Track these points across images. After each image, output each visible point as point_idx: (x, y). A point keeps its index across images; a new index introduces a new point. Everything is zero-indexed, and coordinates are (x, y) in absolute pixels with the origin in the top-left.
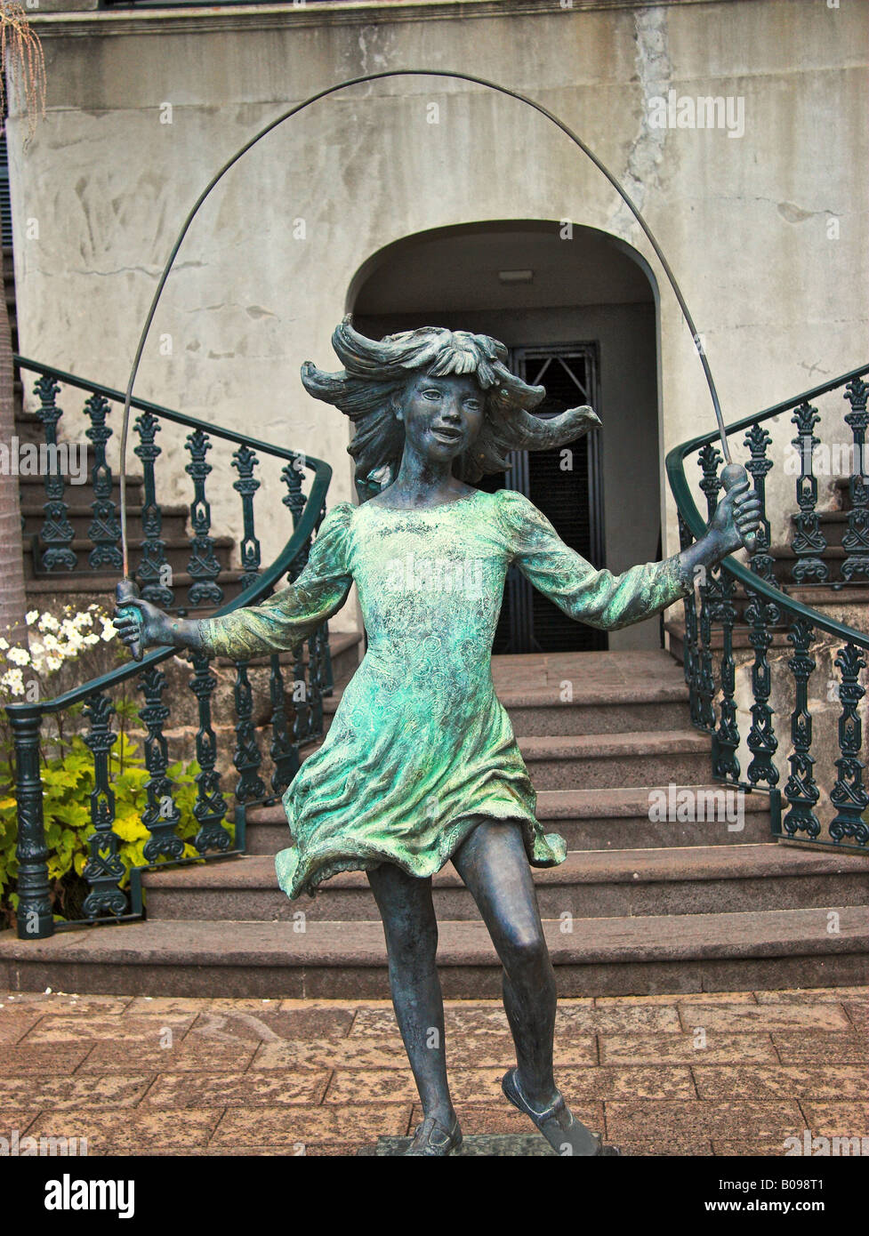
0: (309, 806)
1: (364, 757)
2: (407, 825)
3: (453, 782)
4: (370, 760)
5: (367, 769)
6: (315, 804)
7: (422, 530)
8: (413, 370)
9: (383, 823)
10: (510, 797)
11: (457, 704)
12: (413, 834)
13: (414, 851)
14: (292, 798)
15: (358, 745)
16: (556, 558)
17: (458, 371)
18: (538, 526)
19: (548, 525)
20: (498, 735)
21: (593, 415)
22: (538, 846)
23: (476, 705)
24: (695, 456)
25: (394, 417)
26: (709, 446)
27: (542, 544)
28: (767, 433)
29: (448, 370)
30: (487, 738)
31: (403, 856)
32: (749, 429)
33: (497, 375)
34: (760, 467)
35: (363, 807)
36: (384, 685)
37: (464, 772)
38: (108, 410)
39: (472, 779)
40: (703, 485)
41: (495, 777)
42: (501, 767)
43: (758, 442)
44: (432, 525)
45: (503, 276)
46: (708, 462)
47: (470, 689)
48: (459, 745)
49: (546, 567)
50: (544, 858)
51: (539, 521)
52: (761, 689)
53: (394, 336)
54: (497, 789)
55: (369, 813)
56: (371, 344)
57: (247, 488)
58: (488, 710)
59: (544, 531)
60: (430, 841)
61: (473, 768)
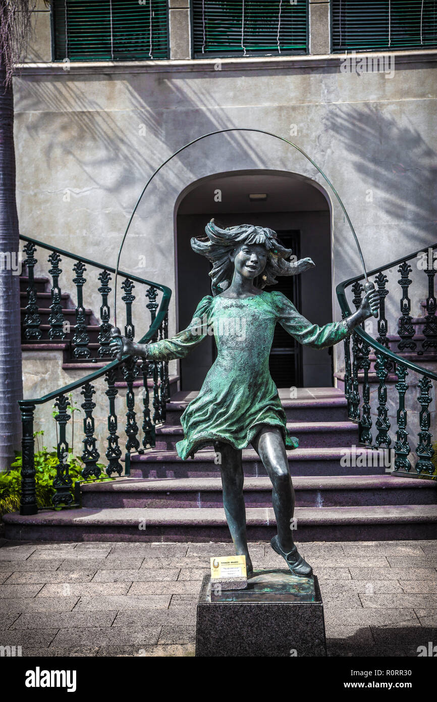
0: (192, 420)
1: (216, 399)
2: (234, 428)
3: (253, 410)
4: (219, 400)
5: (218, 404)
6: (195, 419)
7: (241, 307)
8: (239, 241)
9: (224, 427)
10: (276, 417)
11: (255, 378)
12: (236, 432)
13: (236, 439)
14: (184, 418)
15: (214, 395)
16: (296, 319)
17: (257, 242)
18: (289, 306)
19: (293, 306)
20: (271, 392)
21: (311, 262)
22: (287, 439)
23: (263, 379)
24: (350, 287)
25: (230, 261)
26: (357, 282)
27: (289, 313)
28: (386, 277)
29: (253, 242)
30: (267, 392)
31: (232, 440)
32: (377, 275)
33: (273, 245)
34: (382, 293)
35: (216, 421)
36: (225, 369)
37: (257, 406)
38: (60, 260)
39: (260, 410)
40: (354, 302)
41: (270, 410)
42: (272, 405)
43: (382, 281)
44: (245, 304)
45: (252, 196)
46: (357, 290)
47: (261, 372)
48: (255, 396)
49: (292, 323)
50: (290, 444)
51: (289, 304)
52: (382, 398)
53: (230, 228)
54: (271, 414)
55: (218, 422)
56: (222, 231)
57: (129, 299)
58: (267, 381)
59: (291, 308)
60: (243, 435)
61: (261, 405)
